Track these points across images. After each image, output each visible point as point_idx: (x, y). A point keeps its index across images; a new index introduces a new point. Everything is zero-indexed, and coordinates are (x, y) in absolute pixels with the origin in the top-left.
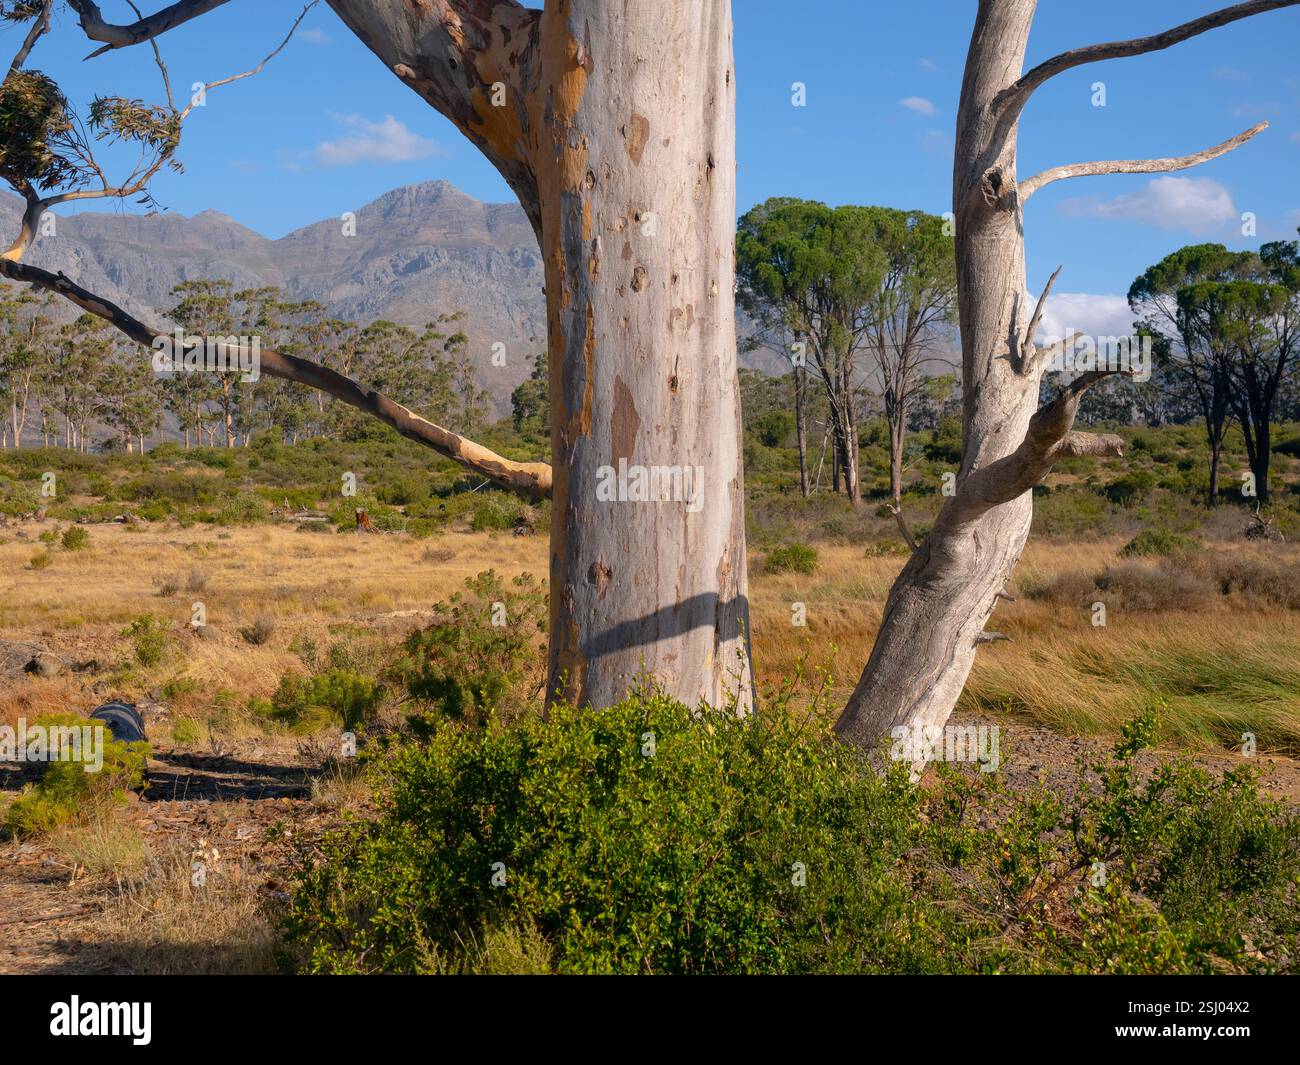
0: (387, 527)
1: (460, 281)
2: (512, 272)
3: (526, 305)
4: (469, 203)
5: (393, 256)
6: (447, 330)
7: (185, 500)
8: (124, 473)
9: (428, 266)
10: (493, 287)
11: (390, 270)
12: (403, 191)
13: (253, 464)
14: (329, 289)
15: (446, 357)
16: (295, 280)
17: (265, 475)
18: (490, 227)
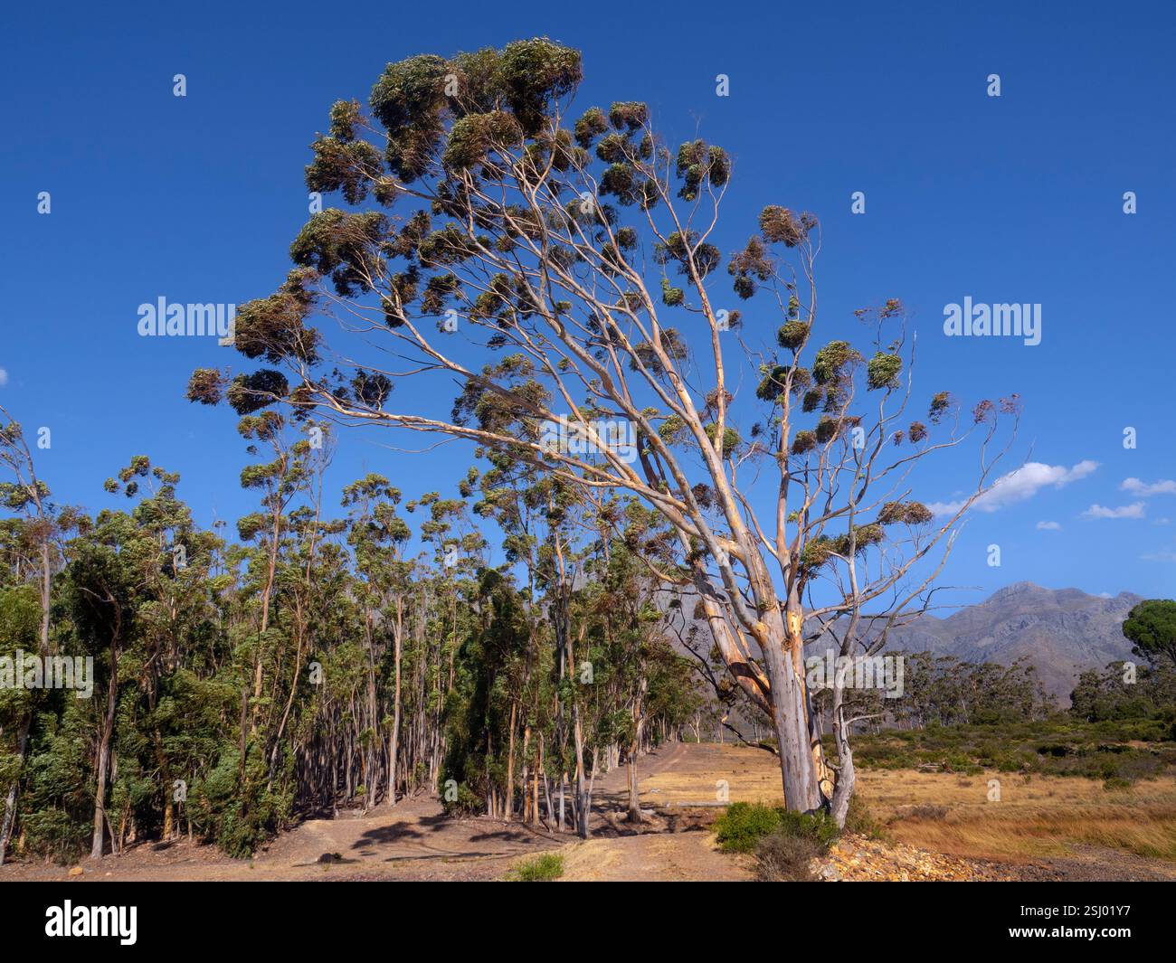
0: (958, 770)
1: (1047, 632)
2: (1077, 624)
3: (1088, 641)
4: (1045, 591)
5: (1008, 621)
6: (1025, 665)
7: (882, 758)
8: (862, 745)
9: (1028, 625)
10: (1068, 633)
11: (1007, 628)
12: (1007, 588)
13: (923, 739)
14: (977, 641)
15: (1026, 679)
16: (958, 638)
17: (928, 744)
18: (1059, 602)
